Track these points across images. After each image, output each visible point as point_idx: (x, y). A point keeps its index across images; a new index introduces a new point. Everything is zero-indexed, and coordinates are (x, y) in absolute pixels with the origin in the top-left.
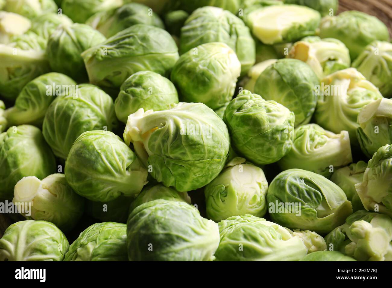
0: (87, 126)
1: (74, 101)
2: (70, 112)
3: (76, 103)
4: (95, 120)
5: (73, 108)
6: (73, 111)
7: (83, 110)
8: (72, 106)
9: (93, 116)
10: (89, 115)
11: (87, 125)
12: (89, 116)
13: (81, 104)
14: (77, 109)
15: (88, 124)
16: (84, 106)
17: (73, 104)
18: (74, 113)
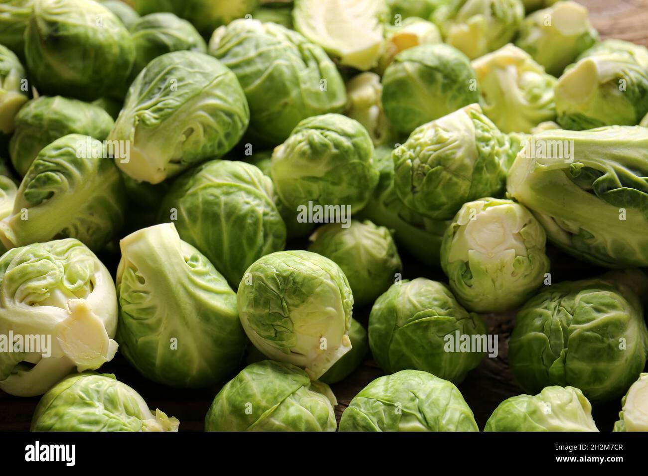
0: (253, 218)
1: (210, 191)
2: (216, 208)
3: (217, 192)
4: (258, 205)
5: (217, 200)
6: (217, 204)
7: (232, 197)
8: (211, 198)
9: (253, 201)
10: (248, 200)
11: (252, 216)
12: (247, 203)
13: (225, 189)
14: (223, 199)
15: (254, 215)
16: (231, 190)
17: (212, 195)
18: (223, 206)
